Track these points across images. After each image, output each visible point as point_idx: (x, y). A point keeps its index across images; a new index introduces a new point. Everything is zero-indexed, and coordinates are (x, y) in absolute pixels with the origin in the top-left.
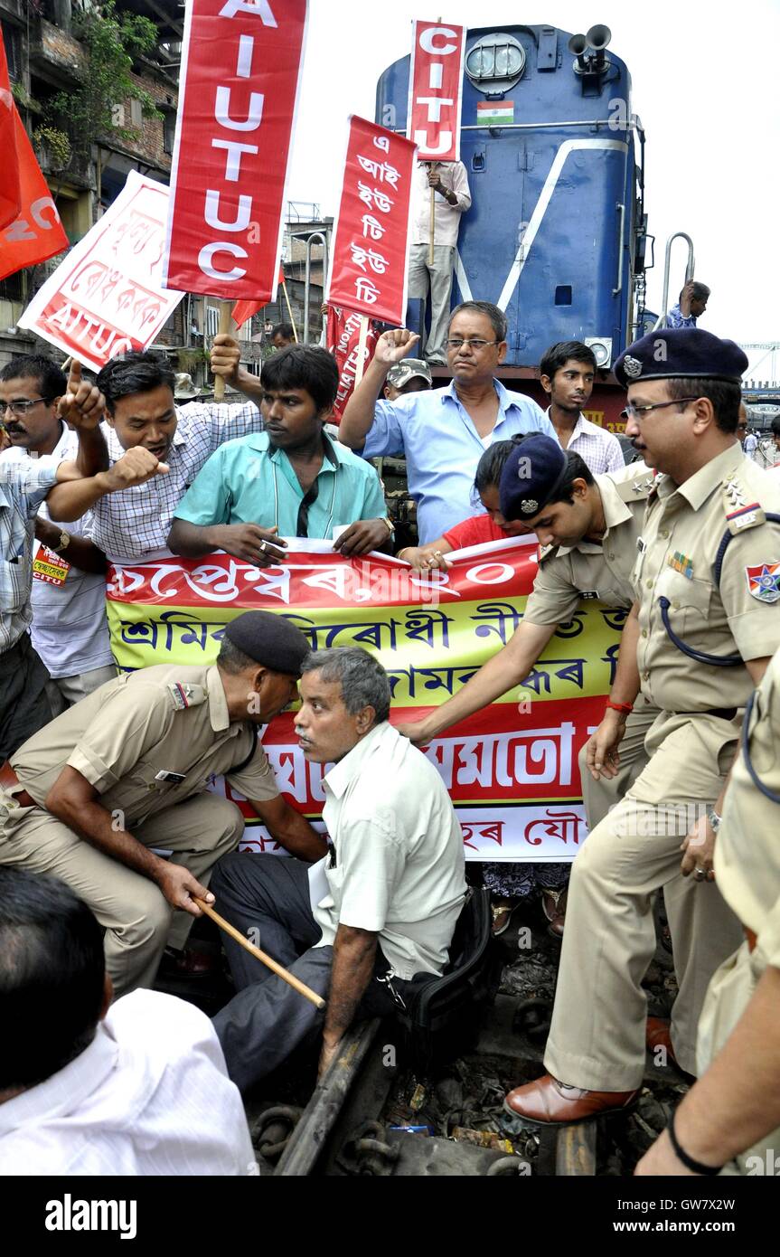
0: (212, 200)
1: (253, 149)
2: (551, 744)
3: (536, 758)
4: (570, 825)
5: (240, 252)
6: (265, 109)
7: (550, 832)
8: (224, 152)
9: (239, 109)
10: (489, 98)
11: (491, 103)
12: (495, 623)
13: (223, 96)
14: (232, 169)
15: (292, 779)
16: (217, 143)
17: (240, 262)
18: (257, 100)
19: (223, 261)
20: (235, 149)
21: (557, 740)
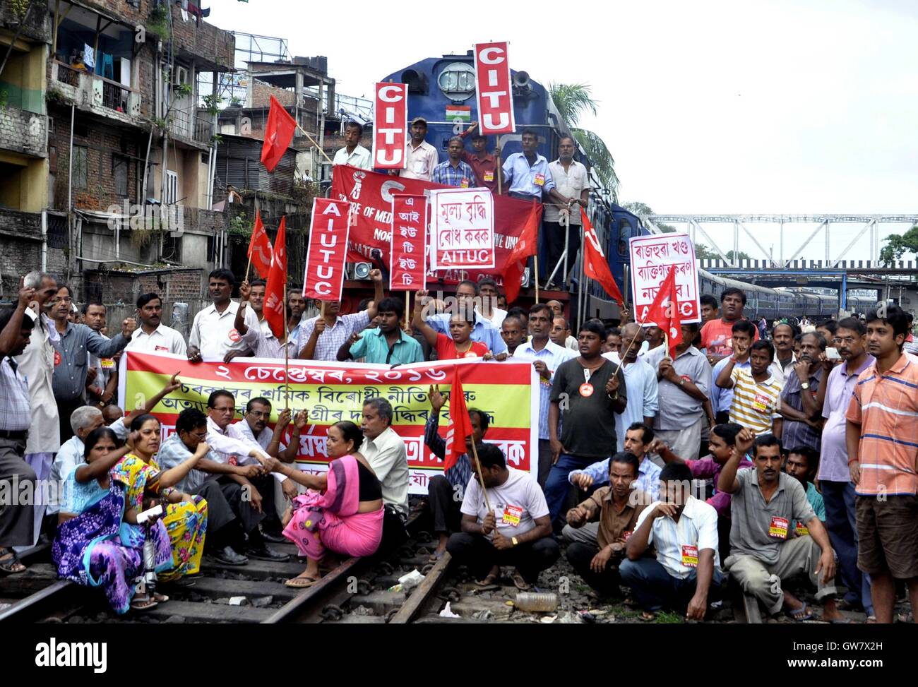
0: (320, 268)
1: (333, 252)
2: (416, 444)
3: (411, 449)
4: (423, 479)
5: (328, 285)
6: (337, 240)
7: (415, 481)
8: (324, 254)
9: (329, 240)
10: (453, 103)
11: (454, 107)
12: (395, 395)
13: (323, 237)
14: (326, 259)
15: (322, 448)
16: (321, 251)
17: (329, 288)
18: (334, 238)
19: (323, 288)
20: (327, 253)
21: (418, 442)
